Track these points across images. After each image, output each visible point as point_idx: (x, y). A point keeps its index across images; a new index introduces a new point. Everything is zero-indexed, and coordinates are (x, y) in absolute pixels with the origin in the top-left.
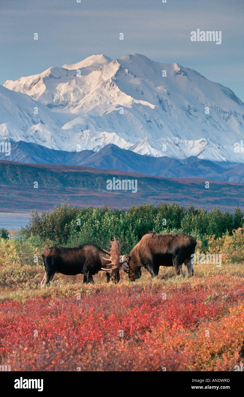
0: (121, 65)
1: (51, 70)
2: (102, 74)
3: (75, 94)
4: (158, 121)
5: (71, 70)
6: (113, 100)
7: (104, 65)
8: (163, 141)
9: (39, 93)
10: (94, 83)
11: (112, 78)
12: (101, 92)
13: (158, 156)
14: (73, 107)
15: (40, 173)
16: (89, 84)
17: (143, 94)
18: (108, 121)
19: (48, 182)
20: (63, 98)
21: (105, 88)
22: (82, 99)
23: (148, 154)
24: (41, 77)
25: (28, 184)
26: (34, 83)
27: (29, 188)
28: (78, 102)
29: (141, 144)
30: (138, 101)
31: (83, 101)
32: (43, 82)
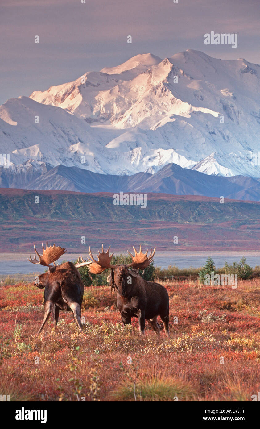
0: (173, 66)
1: (87, 76)
2: (151, 78)
3: (119, 104)
4: (223, 132)
5: (112, 75)
6: (166, 109)
7: (152, 67)
8: (234, 156)
9: (74, 105)
10: (141, 89)
11: (164, 81)
12: (151, 100)
13: (228, 176)
14: (118, 120)
15: (105, 204)
16: (135, 90)
17: (202, 99)
18: (163, 135)
19: (117, 215)
20: (104, 109)
21: (155, 94)
22: (127, 109)
23: (216, 174)
24: (76, 85)
25: (93, 218)
26: (68, 92)
27: (94, 223)
28: (123, 113)
29: (206, 161)
30: (197, 108)
31: (129, 112)
32: (78, 91)
